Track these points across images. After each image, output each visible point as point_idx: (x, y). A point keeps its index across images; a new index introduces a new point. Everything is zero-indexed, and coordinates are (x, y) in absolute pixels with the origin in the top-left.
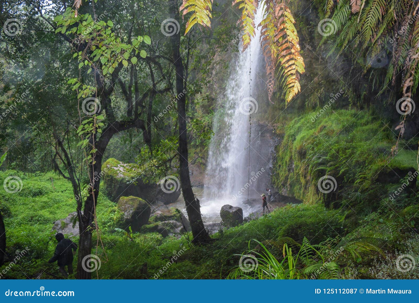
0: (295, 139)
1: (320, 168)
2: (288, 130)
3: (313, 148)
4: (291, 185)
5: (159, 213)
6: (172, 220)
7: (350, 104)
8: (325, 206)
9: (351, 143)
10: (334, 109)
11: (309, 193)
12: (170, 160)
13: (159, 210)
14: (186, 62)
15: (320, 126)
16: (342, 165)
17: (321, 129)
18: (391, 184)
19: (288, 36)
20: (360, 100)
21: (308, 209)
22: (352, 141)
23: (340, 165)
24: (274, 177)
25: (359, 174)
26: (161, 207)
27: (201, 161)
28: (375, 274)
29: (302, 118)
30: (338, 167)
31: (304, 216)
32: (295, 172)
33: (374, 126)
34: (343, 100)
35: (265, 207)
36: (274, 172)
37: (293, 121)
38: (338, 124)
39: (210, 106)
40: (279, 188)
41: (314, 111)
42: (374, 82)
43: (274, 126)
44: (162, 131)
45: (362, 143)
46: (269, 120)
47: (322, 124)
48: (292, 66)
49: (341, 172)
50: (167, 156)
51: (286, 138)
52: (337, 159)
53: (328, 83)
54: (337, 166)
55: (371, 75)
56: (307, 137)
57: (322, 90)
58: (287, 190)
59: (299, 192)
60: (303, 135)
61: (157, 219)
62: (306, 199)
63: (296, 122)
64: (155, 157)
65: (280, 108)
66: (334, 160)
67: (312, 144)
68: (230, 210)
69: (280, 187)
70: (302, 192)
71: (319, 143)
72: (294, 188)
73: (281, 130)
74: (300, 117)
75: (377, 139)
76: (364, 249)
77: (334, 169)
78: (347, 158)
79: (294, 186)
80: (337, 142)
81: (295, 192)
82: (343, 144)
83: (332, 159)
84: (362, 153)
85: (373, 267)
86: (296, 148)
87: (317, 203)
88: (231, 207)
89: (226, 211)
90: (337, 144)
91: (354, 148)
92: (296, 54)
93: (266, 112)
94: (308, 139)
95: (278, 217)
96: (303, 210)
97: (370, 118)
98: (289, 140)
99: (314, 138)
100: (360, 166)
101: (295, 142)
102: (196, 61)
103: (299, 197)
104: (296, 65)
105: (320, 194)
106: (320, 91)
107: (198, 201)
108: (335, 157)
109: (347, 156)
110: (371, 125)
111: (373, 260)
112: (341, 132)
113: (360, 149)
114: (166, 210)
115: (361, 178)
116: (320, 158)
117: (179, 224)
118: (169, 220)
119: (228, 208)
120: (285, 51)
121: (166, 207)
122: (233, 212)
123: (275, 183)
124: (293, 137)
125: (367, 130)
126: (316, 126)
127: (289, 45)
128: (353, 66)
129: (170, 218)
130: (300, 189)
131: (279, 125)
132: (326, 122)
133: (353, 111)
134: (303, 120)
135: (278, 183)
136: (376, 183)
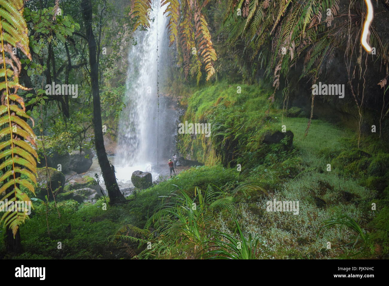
0: (197, 110)
1: (218, 134)
2: (191, 102)
3: (213, 118)
4: (194, 150)
5: (72, 182)
6: (86, 187)
7: (244, 79)
8: (224, 167)
9: (244, 113)
10: (230, 83)
11: (210, 157)
12: (84, 131)
13: (72, 179)
14: (98, 38)
15: (218, 99)
16: (237, 131)
17: (219, 101)
18: (274, 144)
19: (204, 35)
20: (251, 76)
21: (209, 170)
22: (244, 110)
23: (235, 131)
24: (179, 144)
25: (251, 138)
26: (74, 176)
27: (110, 132)
28: (260, 207)
29: (203, 91)
30: (234, 133)
31: (207, 175)
32: (197, 138)
33: (263, 98)
34: (238, 76)
35: (172, 171)
36: (179, 140)
37: (195, 94)
38: (233, 96)
39: (118, 80)
40: (184, 154)
41: (213, 85)
42: (262, 61)
43: (178, 99)
44: (76, 104)
45: (253, 112)
46: (174, 93)
47: (221, 96)
48: (208, 56)
49: (236, 137)
50: (80, 127)
51: (189, 109)
52: (233, 126)
53: (225, 61)
54: (232, 132)
55: (260, 55)
56: (207, 108)
57: (220, 66)
58: (191, 155)
59: (201, 157)
60: (204, 106)
61: (71, 188)
62: (208, 162)
63: (198, 95)
64: (69, 129)
65: (184, 82)
66: (230, 127)
67: (212, 114)
68: (140, 175)
69: (185, 152)
70: (203, 156)
71: (218, 113)
72: (197, 153)
73: (184, 102)
74: (201, 90)
75: (265, 108)
76: (253, 190)
77: (231, 135)
78: (241, 125)
79: (197, 151)
80: (233, 112)
81: (198, 156)
82: (237, 113)
83: (228, 126)
84: (253, 121)
85: (259, 202)
86: (198, 118)
87: (217, 164)
88: (141, 173)
89: (137, 176)
90: (232, 114)
91: (246, 116)
92: (210, 47)
93: (170, 85)
94: (208, 110)
95: (184, 178)
96: (205, 170)
97: (260, 91)
98: (192, 111)
99: (214, 109)
100: (251, 131)
101: (197, 113)
102: (106, 37)
103: (201, 160)
104: (211, 56)
105: (219, 157)
106: (218, 67)
107: (113, 167)
108: (231, 125)
109: (241, 123)
110: (261, 97)
111: (259, 197)
112: (236, 104)
113: (251, 117)
114: (79, 178)
115: (252, 141)
116: (218, 126)
117: (93, 190)
118: (83, 188)
119: (138, 173)
120: (202, 46)
121: (80, 176)
122: (143, 177)
123: (180, 150)
124: (196, 108)
125: (257, 101)
126: (215, 98)
127: (205, 41)
128: (245, 47)
129: (84, 185)
130: (202, 154)
131: (183, 97)
132: (224, 95)
133: (246, 85)
134: (203, 93)
135: (183, 149)
136: (262, 143)
